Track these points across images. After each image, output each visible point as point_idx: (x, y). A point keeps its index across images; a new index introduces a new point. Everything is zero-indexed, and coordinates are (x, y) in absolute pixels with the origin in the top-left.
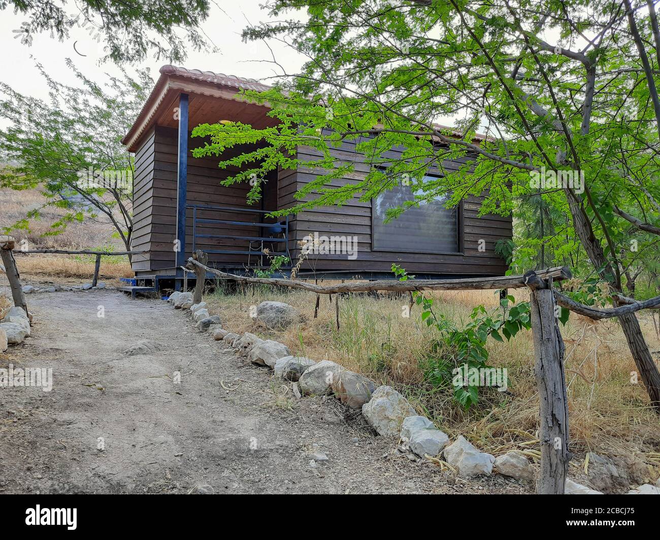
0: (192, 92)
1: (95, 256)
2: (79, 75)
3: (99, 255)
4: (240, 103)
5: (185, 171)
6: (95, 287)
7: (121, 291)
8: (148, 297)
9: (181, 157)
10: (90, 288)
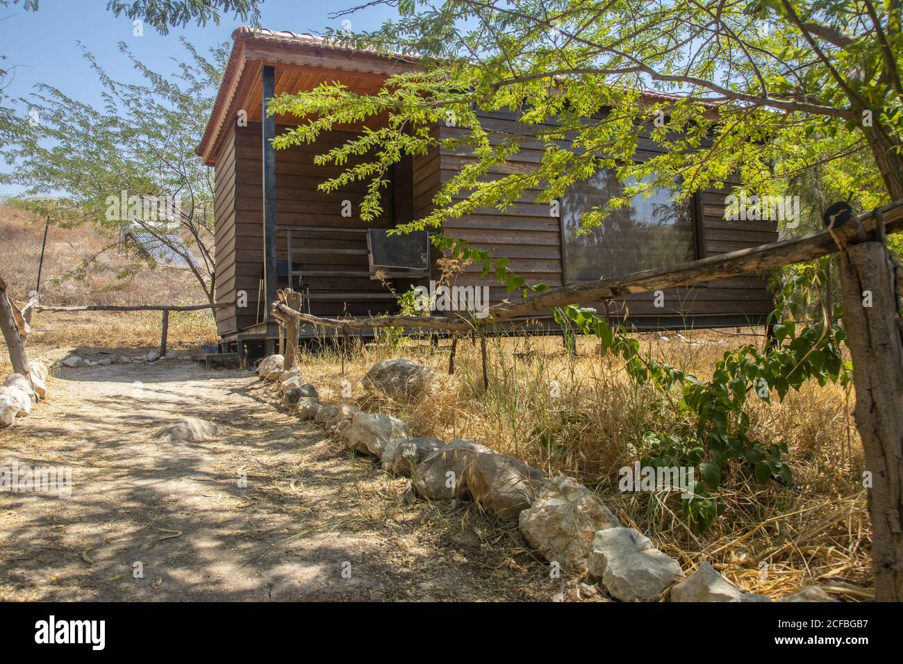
0: (279, 62)
1: (160, 314)
2: (139, 65)
3: (166, 310)
4: (349, 72)
5: (272, 178)
6: (163, 358)
7: (197, 361)
8: (230, 367)
9: (267, 158)
10: (158, 359)
